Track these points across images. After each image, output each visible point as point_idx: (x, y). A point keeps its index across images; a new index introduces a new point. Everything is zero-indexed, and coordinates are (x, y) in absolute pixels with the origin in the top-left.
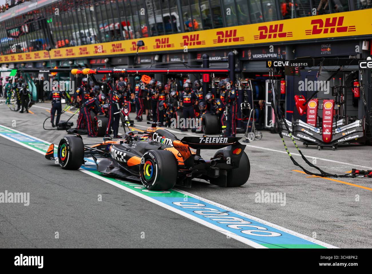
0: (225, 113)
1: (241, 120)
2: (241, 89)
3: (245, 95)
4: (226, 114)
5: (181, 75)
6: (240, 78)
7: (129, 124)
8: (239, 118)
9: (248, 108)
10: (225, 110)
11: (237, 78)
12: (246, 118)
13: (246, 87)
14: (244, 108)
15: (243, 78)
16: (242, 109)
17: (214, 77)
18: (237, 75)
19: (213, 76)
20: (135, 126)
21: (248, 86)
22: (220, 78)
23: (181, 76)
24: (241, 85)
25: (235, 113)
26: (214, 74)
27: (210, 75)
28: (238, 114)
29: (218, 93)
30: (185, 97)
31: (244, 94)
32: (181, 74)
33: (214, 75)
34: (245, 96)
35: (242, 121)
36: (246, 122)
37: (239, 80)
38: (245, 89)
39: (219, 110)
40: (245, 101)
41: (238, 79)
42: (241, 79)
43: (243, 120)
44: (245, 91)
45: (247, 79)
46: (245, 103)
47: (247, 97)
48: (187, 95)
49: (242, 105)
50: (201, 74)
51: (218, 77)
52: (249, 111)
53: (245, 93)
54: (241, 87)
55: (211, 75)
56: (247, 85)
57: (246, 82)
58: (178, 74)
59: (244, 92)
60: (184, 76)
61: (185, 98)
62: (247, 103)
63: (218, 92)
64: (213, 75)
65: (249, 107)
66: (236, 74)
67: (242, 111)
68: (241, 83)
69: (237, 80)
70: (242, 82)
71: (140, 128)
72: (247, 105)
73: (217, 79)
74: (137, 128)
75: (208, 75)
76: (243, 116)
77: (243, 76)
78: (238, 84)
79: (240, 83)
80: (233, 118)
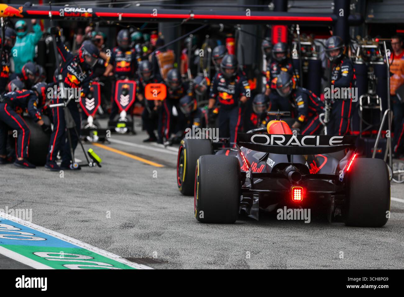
0: (323, 118)
1: (359, 135)
2: (360, 63)
3: (371, 77)
4: (325, 121)
5: (220, 28)
6: (358, 38)
7: (96, 138)
8: (354, 130)
9: (377, 107)
10: (324, 112)
11: (353, 37)
12: (370, 130)
13: (374, 57)
14: (367, 107)
15: (367, 37)
16: (361, 108)
17: (298, 33)
18: (353, 30)
19: (295, 31)
20: (110, 143)
21: (378, 56)
22: (311, 35)
23: (221, 30)
24: (361, 53)
25: (346, 119)
26: (298, 26)
27: (290, 27)
28: (352, 120)
29: (306, 71)
30: (222, 89)
31: (367, 75)
32: (222, 25)
33: (298, 29)
34: (369, 79)
35: (361, 137)
36: (371, 141)
37: (357, 42)
38: (371, 63)
39: (299, 121)
40: (371, 92)
41: (355, 39)
42: (361, 39)
43: (363, 136)
44: (371, 69)
45: (377, 40)
46: (370, 95)
47: (374, 80)
48: (226, 87)
49: (363, 99)
50: (268, 26)
51: (308, 34)
52: (379, 114)
53: (369, 73)
54: (360, 59)
55: (293, 29)
56: (376, 54)
57: (375, 46)
58: (214, 26)
59: (369, 71)
60: (226, 30)
61: (222, 92)
62: (375, 95)
63: (306, 68)
64: (295, 27)
65: (379, 105)
66: (351, 28)
67: (360, 115)
68: (361, 48)
69: (352, 41)
70: (363, 46)
71: (123, 148)
72: (374, 101)
73: (306, 37)
74: (115, 146)
75: (283, 28)
76: (364, 126)
77: (366, 33)
78: (354, 51)
79: (359, 49)
80: (340, 130)
